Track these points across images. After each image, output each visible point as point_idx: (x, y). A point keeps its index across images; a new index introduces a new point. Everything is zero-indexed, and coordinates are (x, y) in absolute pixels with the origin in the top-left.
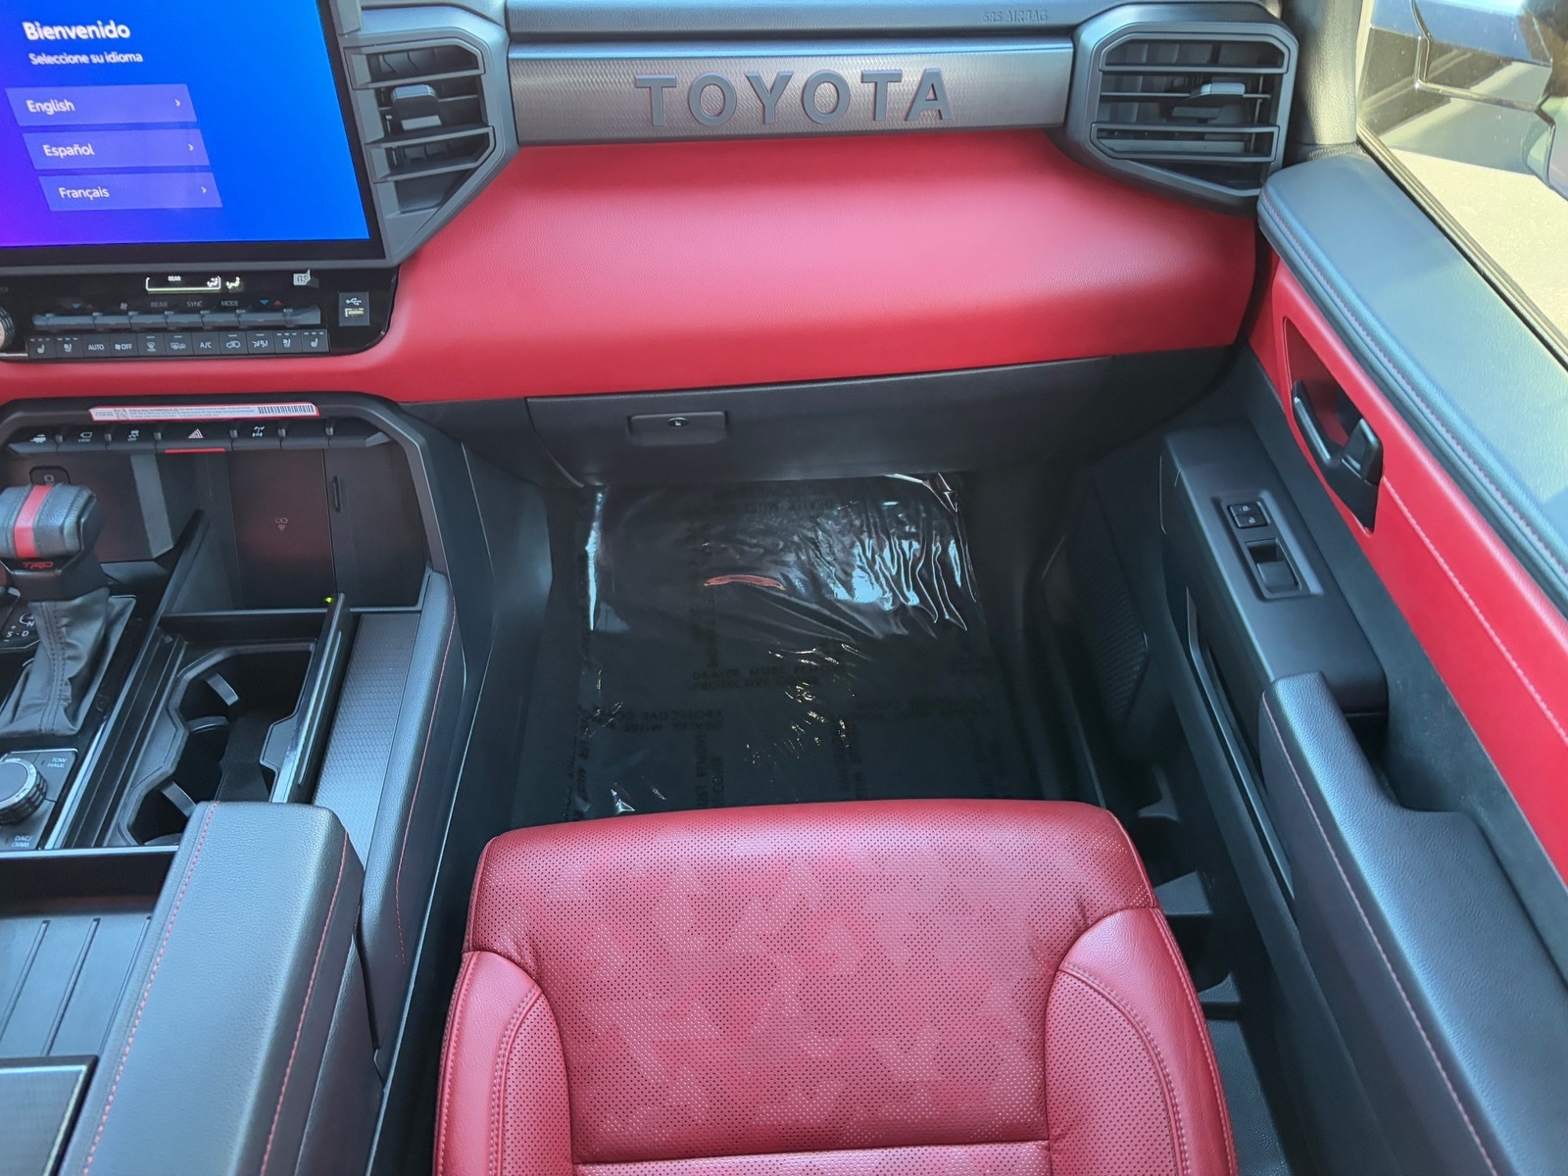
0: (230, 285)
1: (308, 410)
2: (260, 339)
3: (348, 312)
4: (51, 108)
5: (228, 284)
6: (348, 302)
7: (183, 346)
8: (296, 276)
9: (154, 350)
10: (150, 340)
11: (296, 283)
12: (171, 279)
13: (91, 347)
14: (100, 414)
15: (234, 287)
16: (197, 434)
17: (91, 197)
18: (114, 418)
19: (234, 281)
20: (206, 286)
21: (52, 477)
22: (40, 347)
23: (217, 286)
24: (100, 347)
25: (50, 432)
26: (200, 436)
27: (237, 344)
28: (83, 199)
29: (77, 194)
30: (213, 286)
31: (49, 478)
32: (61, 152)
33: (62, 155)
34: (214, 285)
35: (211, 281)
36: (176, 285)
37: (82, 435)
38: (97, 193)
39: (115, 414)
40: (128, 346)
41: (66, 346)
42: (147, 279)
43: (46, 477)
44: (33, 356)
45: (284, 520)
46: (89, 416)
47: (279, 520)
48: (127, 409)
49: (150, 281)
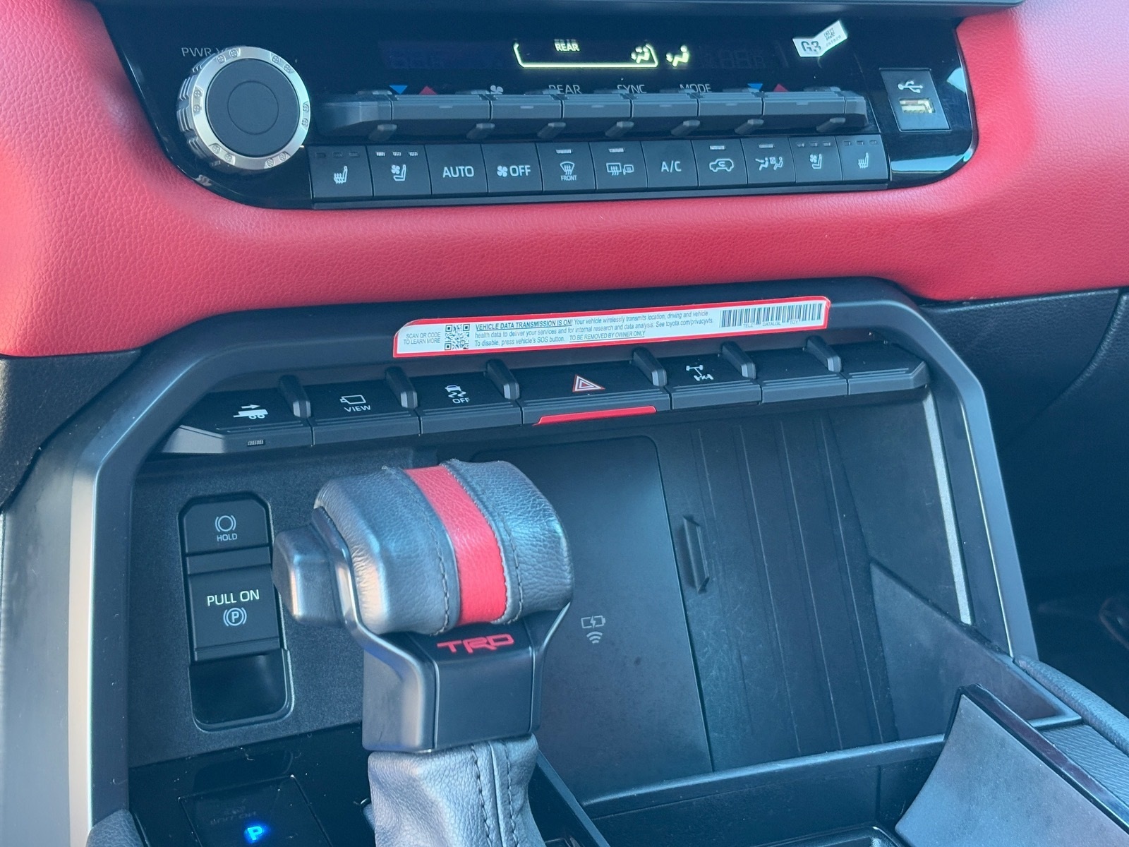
0: (673, 59)
1: (812, 314)
2: (768, 153)
3: (909, 107)
5: (669, 57)
6: (901, 87)
7: (629, 170)
9: (573, 178)
10: (566, 157)
11: (802, 54)
12: (560, 47)
14: (419, 339)
15: (681, 65)
16: (583, 383)
18: (438, 348)
19: (677, 52)
20: (629, 60)
21: (233, 519)
22: (341, 170)
23: (651, 60)
24: (466, 171)
26: (591, 384)
27: (728, 164)
30: (643, 61)
31: (225, 524)
34: (644, 58)
35: (637, 54)
36: (573, 58)
37: (343, 400)
39: (443, 340)
40: (524, 170)
41: (395, 169)
42: (516, 46)
43: (218, 521)
44: (319, 191)
45: (599, 621)
46: (391, 345)
47: (588, 623)
48: (473, 325)
49: (521, 49)
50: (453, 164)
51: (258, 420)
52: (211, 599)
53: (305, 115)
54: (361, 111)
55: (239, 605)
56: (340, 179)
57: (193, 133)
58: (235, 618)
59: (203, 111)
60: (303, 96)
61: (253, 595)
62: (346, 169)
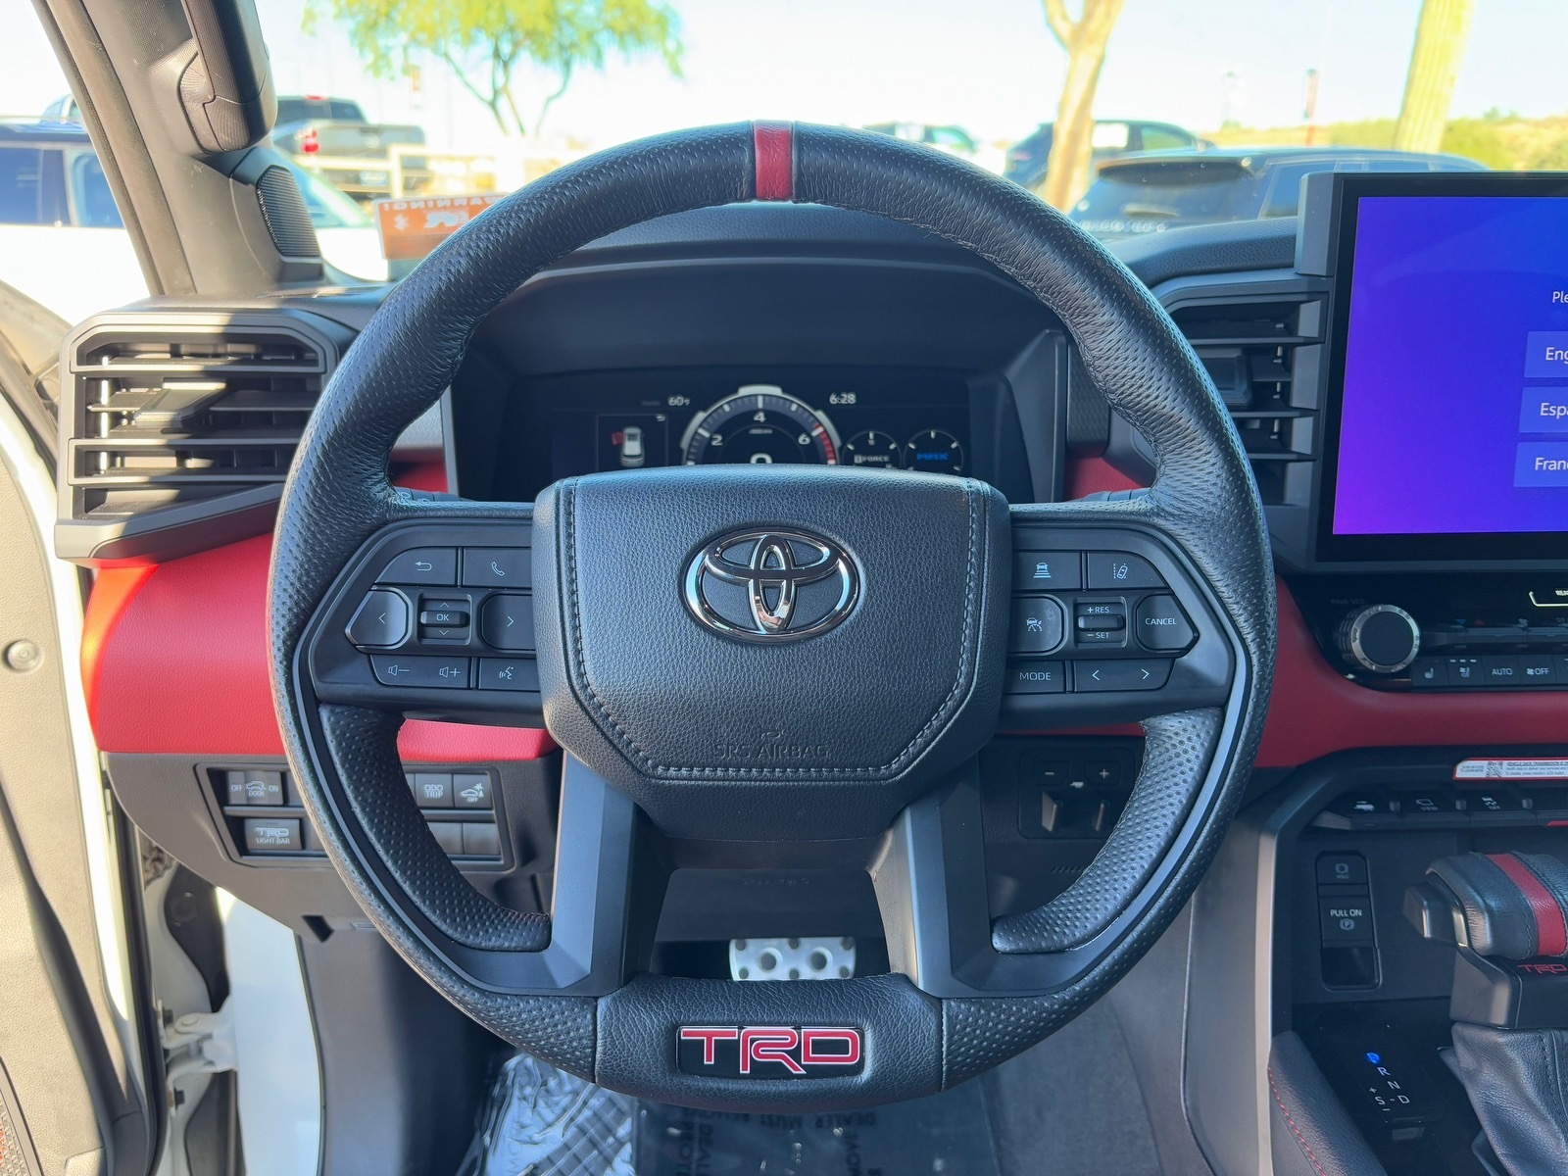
12: (1559, 593)
13: (1495, 672)
14: (1470, 769)
18: (1482, 775)
21: (1346, 867)
22: (1429, 671)
25: (1379, 796)
29: (1555, 465)
31: (1342, 869)
32: (1559, 412)
33: (1559, 414)
36: (1565, 599)
37: (1418, 802)
39: (1485, 770)
40: (1542, 671)
41: (1462, 670)
42: (1531, 594)
43: (1337, 866)
44: (1414, 681)
46: (1452, 772)
48: (1505, 762)
49: (1534, 595)
50: (1499, 667)
51: (1368, 812)
52: (1333, 912)
53: (1417, 642)
54: (1443, 639)
55: (1350, 917)
56: (1428, 675)
57: (1350, 651)
58: (1347, 925)
59: (1358, 641)
60: (1416, 631)
61: (1358, 913)
62: (1432, 670)
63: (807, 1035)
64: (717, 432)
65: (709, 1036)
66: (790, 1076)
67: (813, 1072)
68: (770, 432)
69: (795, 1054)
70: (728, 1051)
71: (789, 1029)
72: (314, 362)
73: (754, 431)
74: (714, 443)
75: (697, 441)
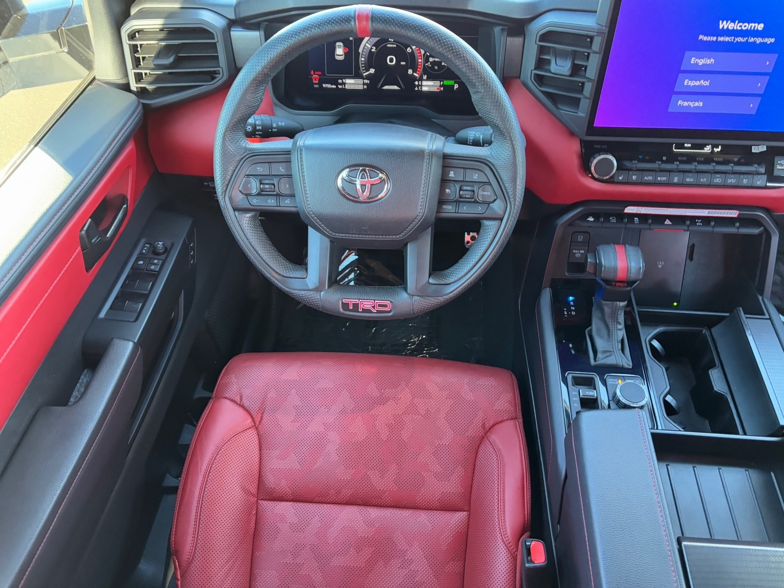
0: (716, 150)
1: (734, 214)
2: (732, 178)
3: (779, 167)
4: (701, 62)
5: (715, 149)
6: (779, 162)
7: (692, 180)
8: (753, 147)
9: (677, 181)
10: (676, 176)
11: (753, 151)
12: (686, 145)
13: (646, 178)
14: (630, 210)
15: (717, 151)
16: (668, 222)
17: (692, 106)
18: (634, 212)
19: (717, 147)
20: (704, 150)
21: (582, 237)
22: (621, 176)
23: (709, 150)
24: (650, 178)
25: (597, 216)
26: (670, 223)
27: (719, 180)
28: (689, 107)
29: (686, 104)
31: (581, 237)
32: (692, 83)
33: (692, 84)
34: (708, 149)
35: (706, 147)
36: (687, 148)
37: (611, 218)
38: (697, 104)
39: (636, 210)
40: (664, 179)
41: (634, 177)
43: (579, 236)
44: (616, 180)
45: (662, 263)
46: (624, 209)
47: (659, 263)
48: (644, 208)
49: (675, 146)
50: (647, 176)
51: (592, 221)
52: (574, 251)
55: (579, 253)
56: (620, 179)
58: (578, 255)
60: (616, 164)
61: (583, 252)
63: (377, 303)
64: (373, 46)
65: (351, 301)
66: (372, 312)
67: (378, 312)
68: (395, 46)
69: (374, 307)
70: (356, 306)
71: (373, 301)
72: (213, 38)
73: (389, 46)
74: (372, 50)
75: (366, 49)
